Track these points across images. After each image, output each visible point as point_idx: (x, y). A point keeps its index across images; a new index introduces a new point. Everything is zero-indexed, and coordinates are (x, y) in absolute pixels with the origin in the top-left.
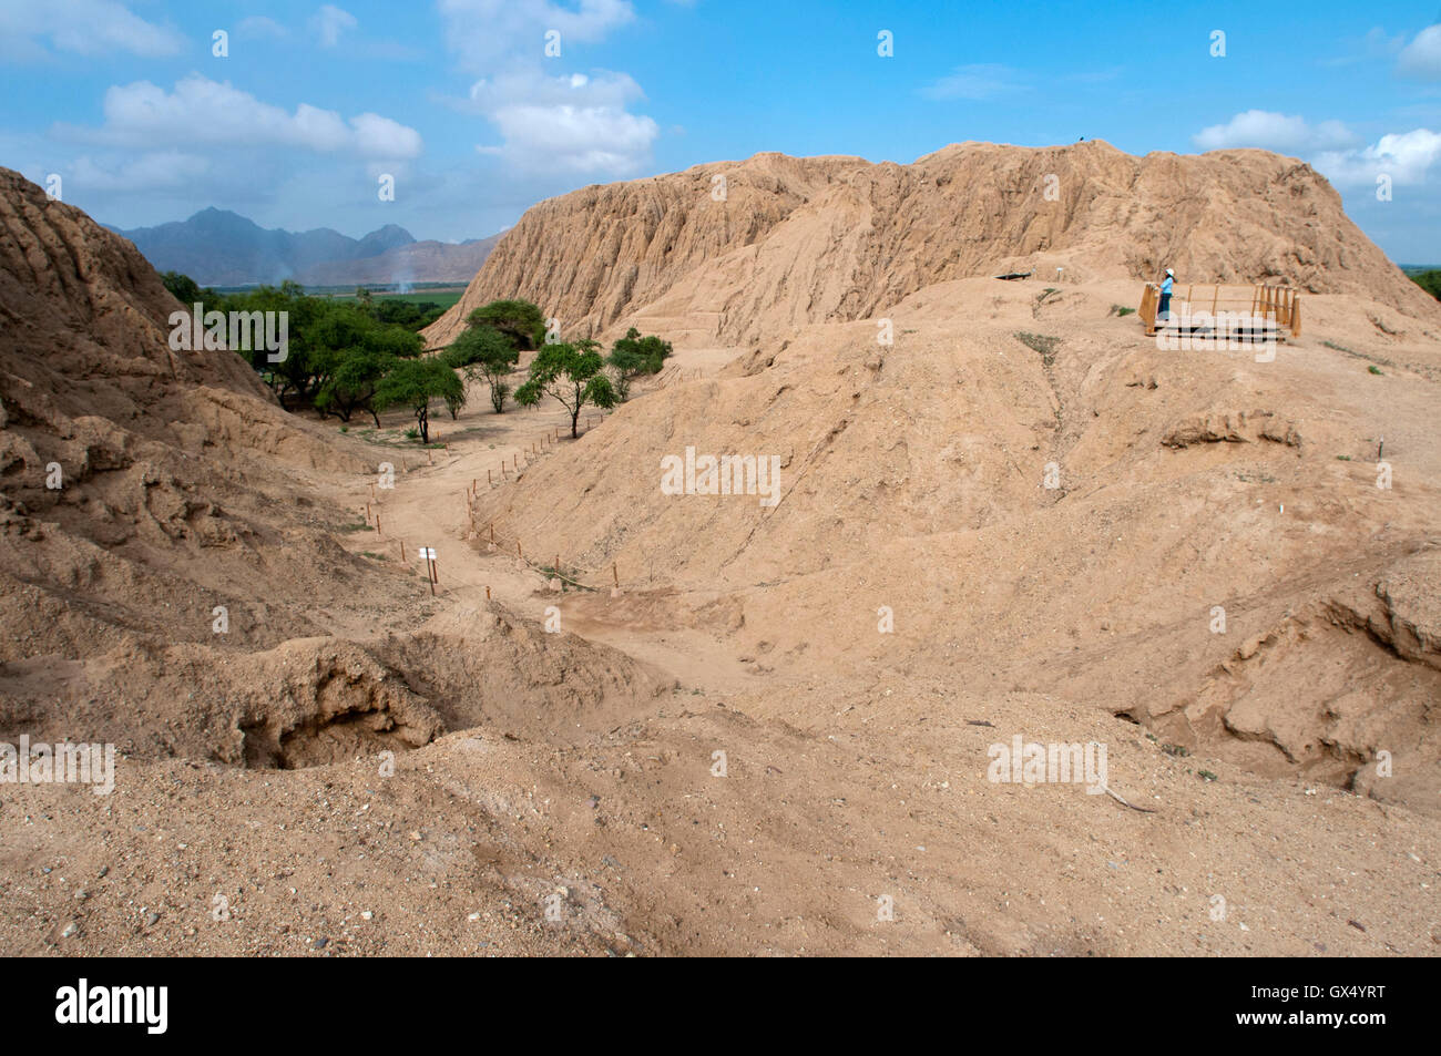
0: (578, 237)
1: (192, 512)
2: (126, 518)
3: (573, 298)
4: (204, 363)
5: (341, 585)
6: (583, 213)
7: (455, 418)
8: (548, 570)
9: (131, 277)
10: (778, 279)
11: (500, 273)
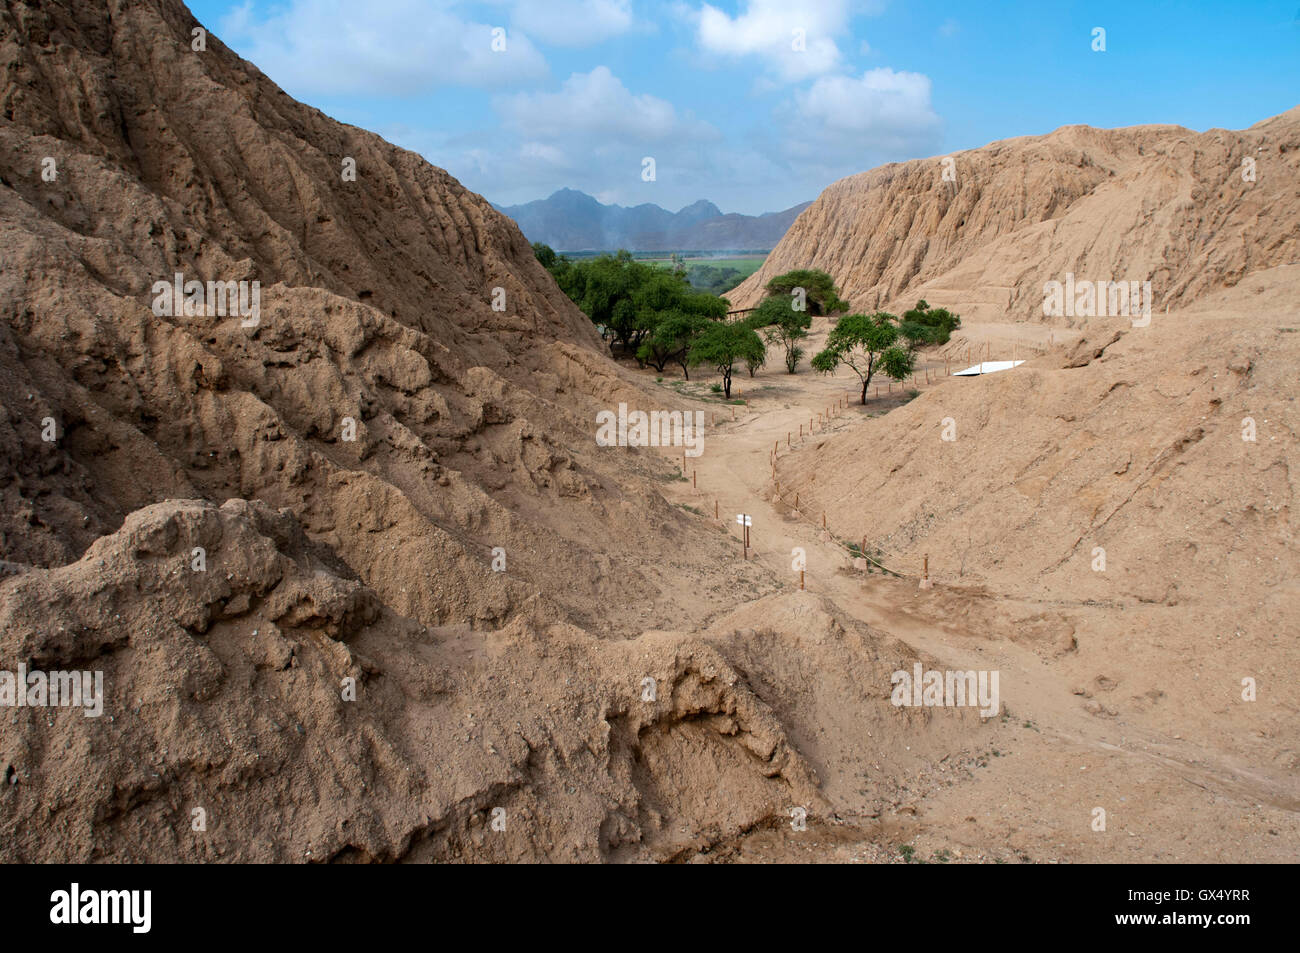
0: (872, 212)
1: (555, 464)
2: (506, 466)
3: (863, 269)
4: (559, 320)
5: (668, 541)
6: (879, 190)
7: (752, 376)
8: (851, 547)
9: (512, 249)
10: (1077, 255)
11: (798, 244)
